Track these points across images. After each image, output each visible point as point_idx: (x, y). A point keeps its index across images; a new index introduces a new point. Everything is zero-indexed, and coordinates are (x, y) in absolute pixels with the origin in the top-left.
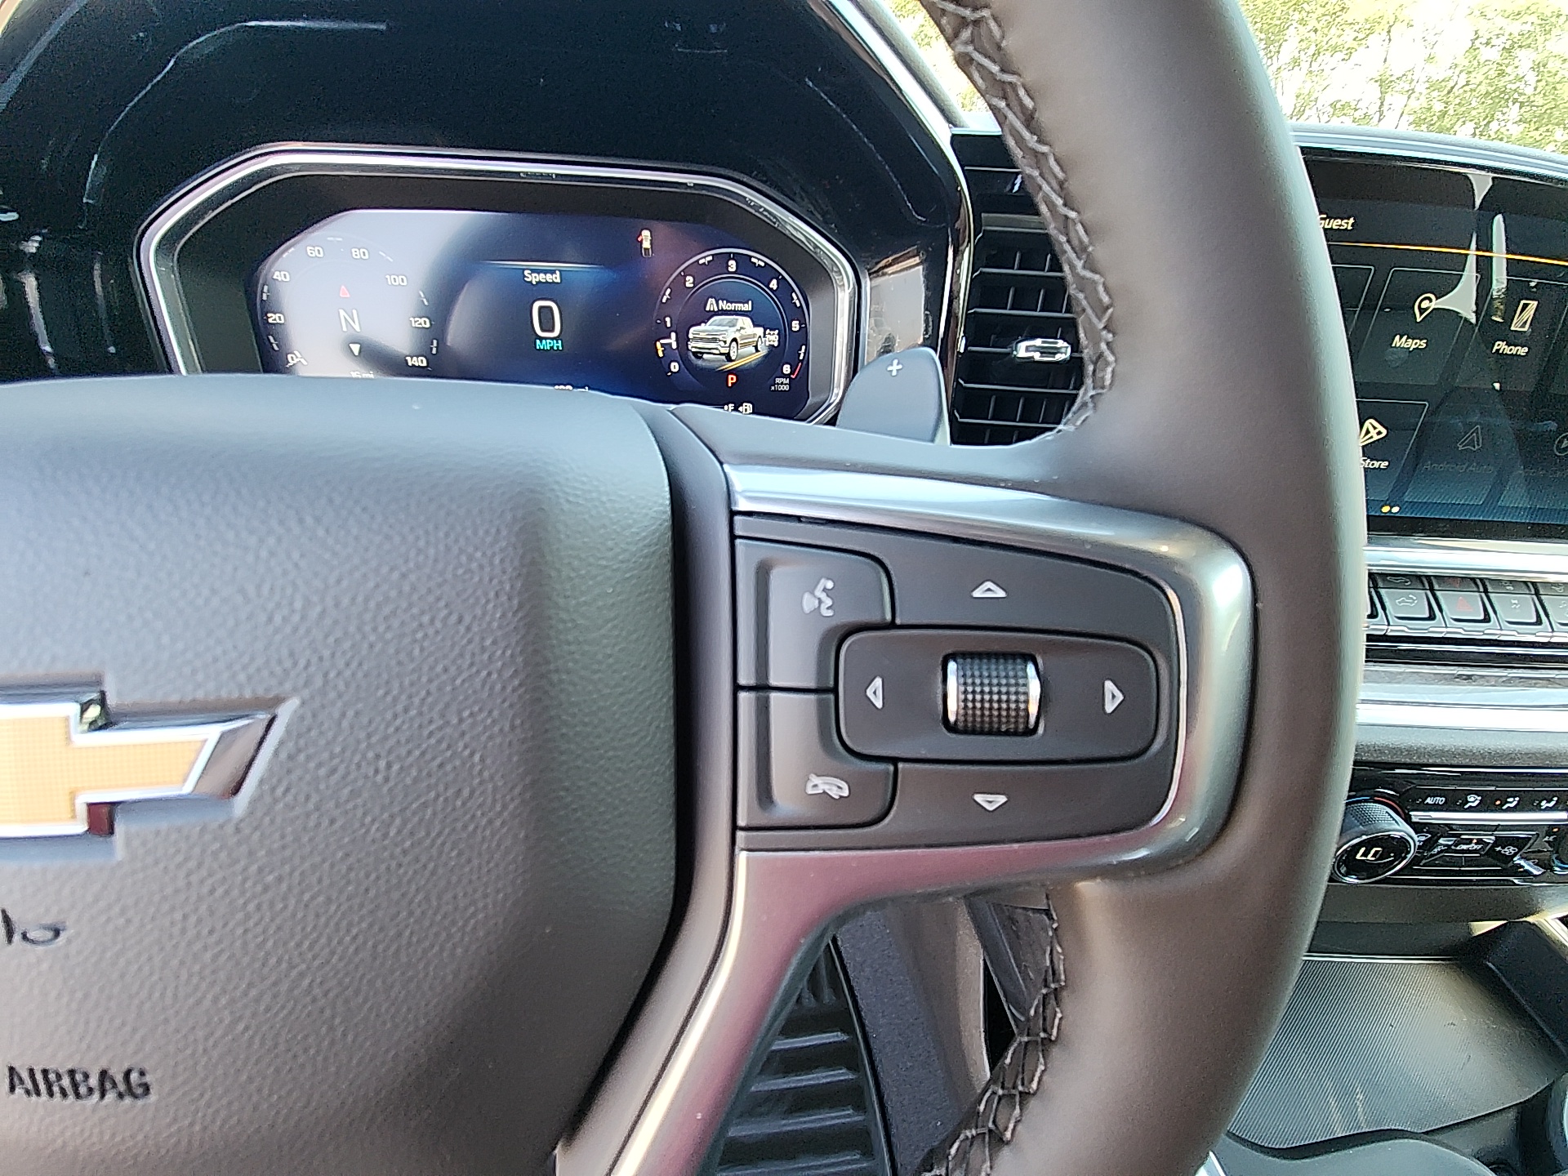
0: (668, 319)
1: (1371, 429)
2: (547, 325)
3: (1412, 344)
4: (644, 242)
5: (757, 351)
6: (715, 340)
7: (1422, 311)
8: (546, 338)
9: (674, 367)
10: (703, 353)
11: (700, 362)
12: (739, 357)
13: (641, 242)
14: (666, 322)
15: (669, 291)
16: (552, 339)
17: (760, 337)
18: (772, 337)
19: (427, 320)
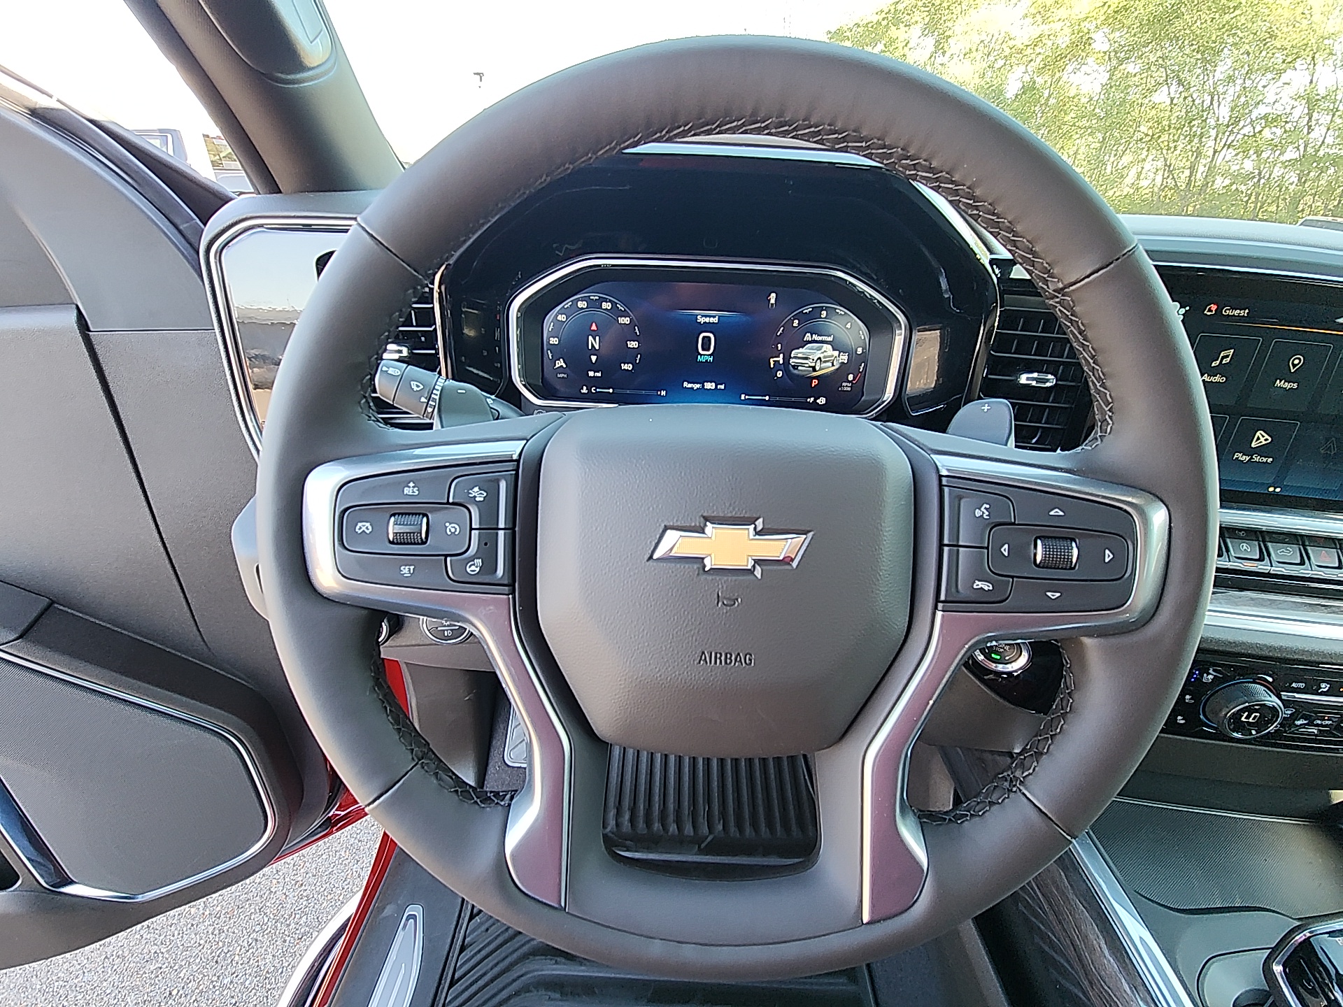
0: (779, 346)
1: (1261, 437)
2: (706, 347)
3: (1287, 385)
4: (771, 300)
5: (833, 365)
6: (806, 358)
7: (1294, 366)
8: (704, 355)
9: (780, 374)
10: (798, 366)
11: (796, 372)
12: (820, 369)
13: (769, 300)
14: (778, 347)
15: (782, 328)
16: (708, 355)
17: (836, 357)
18: (843, 357)
19: (637, 343)
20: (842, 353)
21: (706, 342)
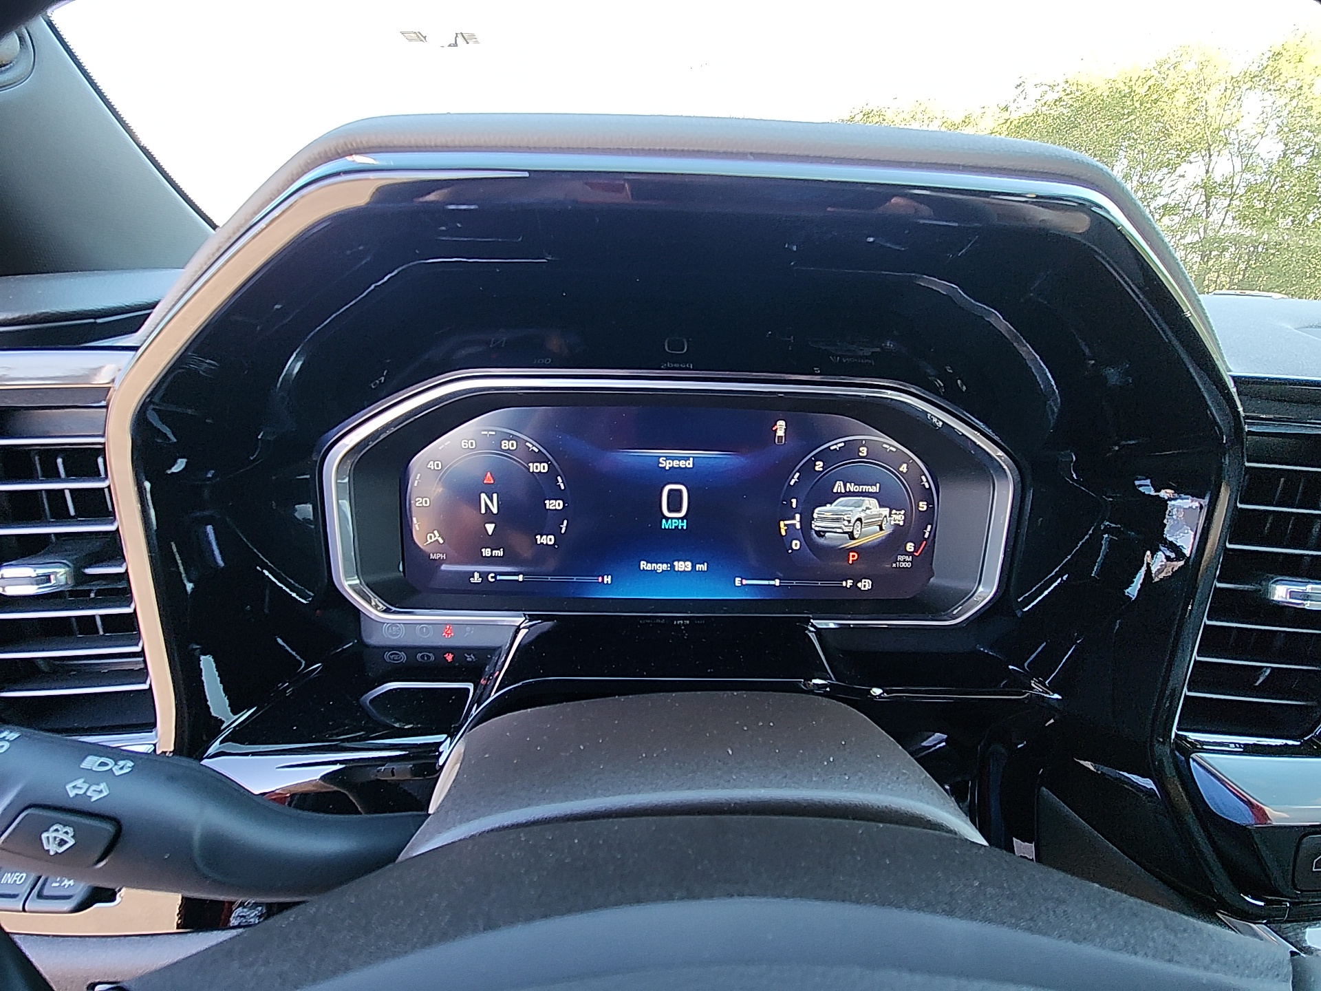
0: (794, 501)
2: (675, 505)
4: (778, 431)
5: (881, 529)
6: (837, 520)
8: (672, 518)
9: (796, 545)
10: (825, 532)
11: (821, 541)
12: (862, 535)
13: (776, 430)
14: (792, 503)
15: (798, 474)
16: (678, 519)
17: (886, 516)
18: (897, 517)
19: (561, 502)
20: (894, 511)
21: (675, 498)
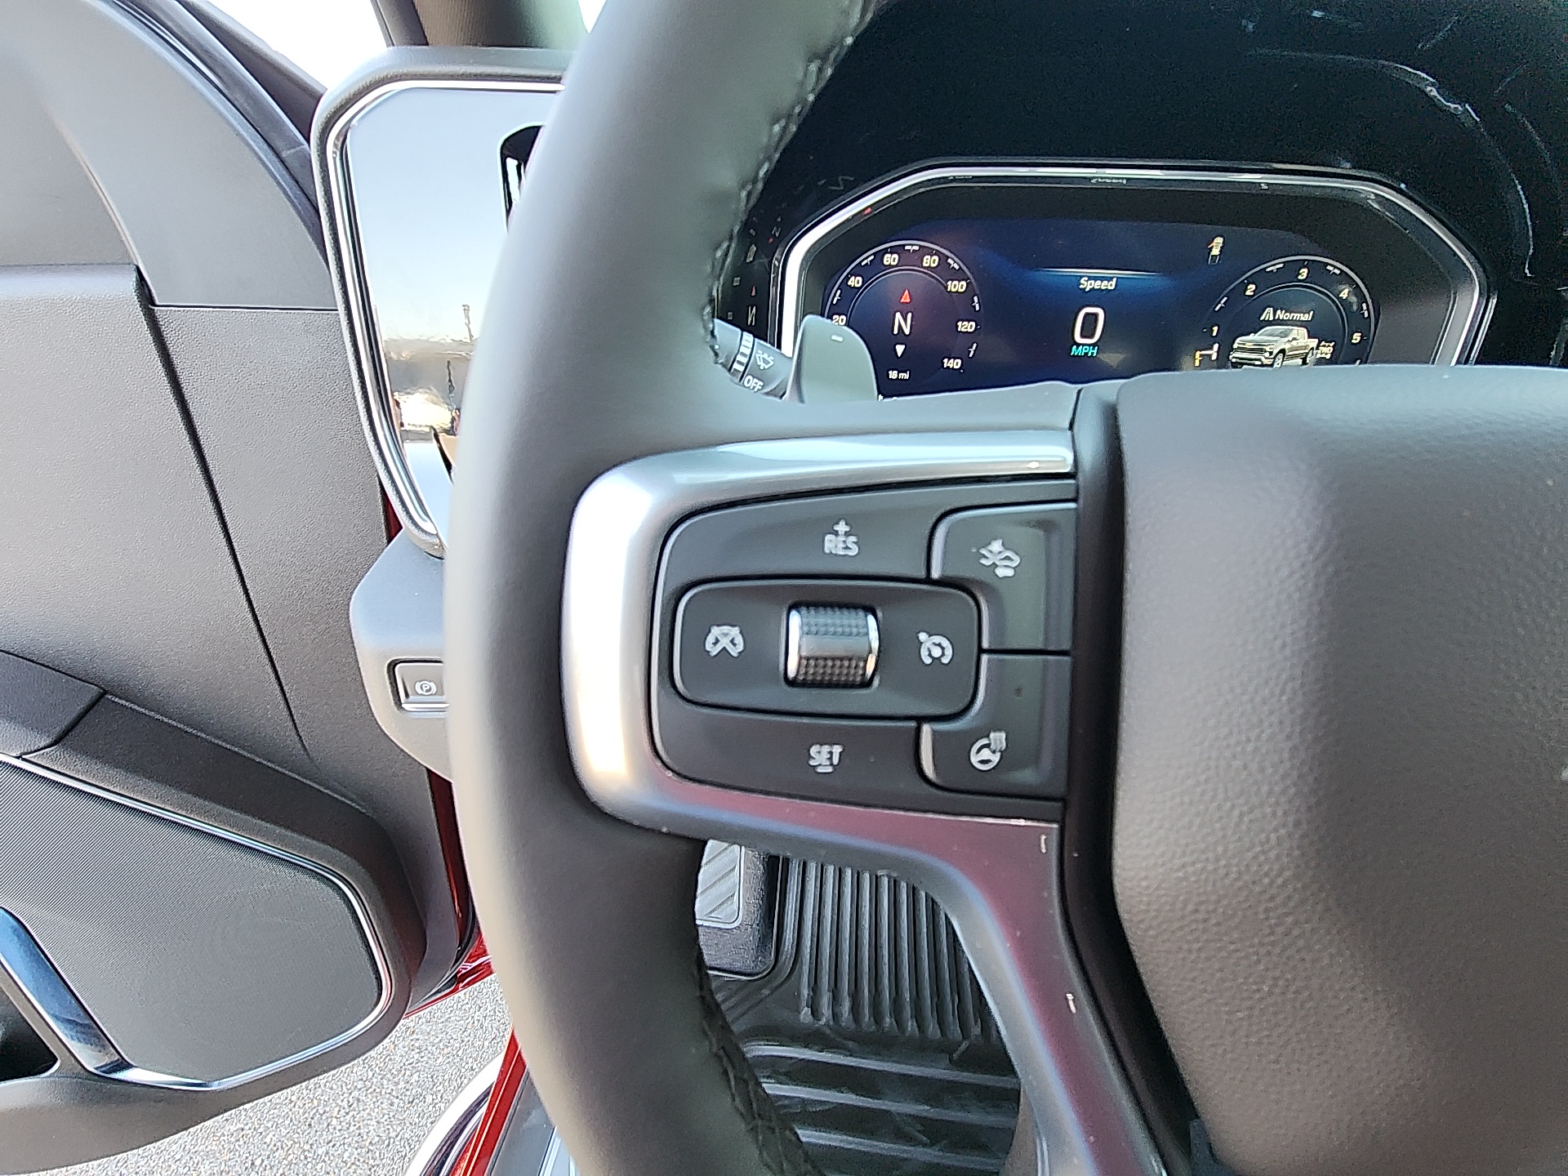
0: (1215, 329)
2: (1087, 331)
4: (1214, 249)
6: (1261, 351)
8: (1083, 345)
13: (1211, 249)
14: (1212, 331)
15: (1225, 299)
16: (1089, 345)
17: (1312, 349)
18: (1325, 350)
19: (973, 324)
20: (1323, 343)
21: (1090, 322)
